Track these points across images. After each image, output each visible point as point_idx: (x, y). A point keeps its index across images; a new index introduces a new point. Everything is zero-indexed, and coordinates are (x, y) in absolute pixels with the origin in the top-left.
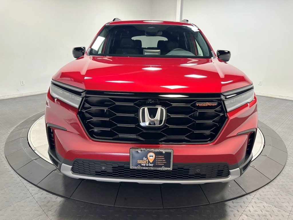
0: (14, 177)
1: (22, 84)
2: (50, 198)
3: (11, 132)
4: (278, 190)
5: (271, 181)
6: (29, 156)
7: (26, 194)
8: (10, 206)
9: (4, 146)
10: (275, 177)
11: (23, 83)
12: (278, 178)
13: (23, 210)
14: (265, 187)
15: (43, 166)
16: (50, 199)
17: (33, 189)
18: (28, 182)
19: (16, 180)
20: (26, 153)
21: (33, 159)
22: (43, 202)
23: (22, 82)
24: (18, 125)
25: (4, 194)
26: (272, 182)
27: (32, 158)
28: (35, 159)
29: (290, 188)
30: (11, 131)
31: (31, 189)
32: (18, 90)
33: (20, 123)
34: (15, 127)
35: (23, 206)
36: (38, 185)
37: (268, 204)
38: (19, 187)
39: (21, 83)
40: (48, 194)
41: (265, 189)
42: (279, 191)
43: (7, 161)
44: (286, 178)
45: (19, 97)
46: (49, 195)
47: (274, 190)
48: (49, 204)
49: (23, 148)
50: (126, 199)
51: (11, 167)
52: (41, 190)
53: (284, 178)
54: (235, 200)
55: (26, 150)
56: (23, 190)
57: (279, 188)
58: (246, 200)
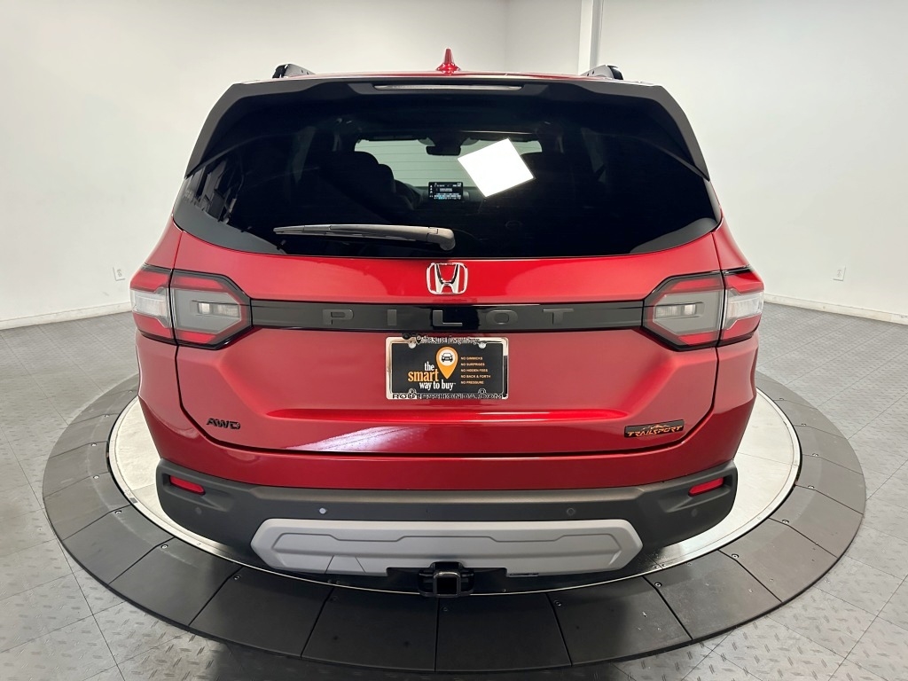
0: (55, 559)
1: (118, 278)
2: (137, 623)
3: (69, 423)
4: (795, 633)
5: (783, 604)
6: (103, 500)
7: (78, 608)
8: (33, 640)
9: (44, 466)
10: (799, 590)
11: (120, 275)
12: (806, 595)
13: (63, 655)
14: (758, 622)
15: (132, 530)
16: (136, 625)
17: (98, 596)
18: (89, 576)
19: (60, 568)
20: (98, 491)
21: (111, 508)
22: (119, 634)
23: (119, 270)
24: (92, 402)
25: (22, 605)
26: (784, 607)
27: (109, 507)
28: (116, 511)
29: (835, 630)
30: (69, 421)
31: (92, 594)
32: (107, 294)
33: (97, 397)
34: (83, 408)
35: (64, 643)
36: (112, 585)
37: (749, 675)
38: (63, 587)
39: (117, 274)
40: (135, 612)
41: (756, 627)
42: (798, 636)
43: (44, 510)
44: (832, 598)
45: (109, 315)
46: (135, 615)
47: (782, 632)
48: (132, 641)
49: (90, 474)
50: (336, 638)
51: (51, 530)
52: (119, 600)
53: (828, 596)
54: (654, 657)
55: (98, 481)
56: (73, 598)
57: (802, 628)
58: (687, 659)
